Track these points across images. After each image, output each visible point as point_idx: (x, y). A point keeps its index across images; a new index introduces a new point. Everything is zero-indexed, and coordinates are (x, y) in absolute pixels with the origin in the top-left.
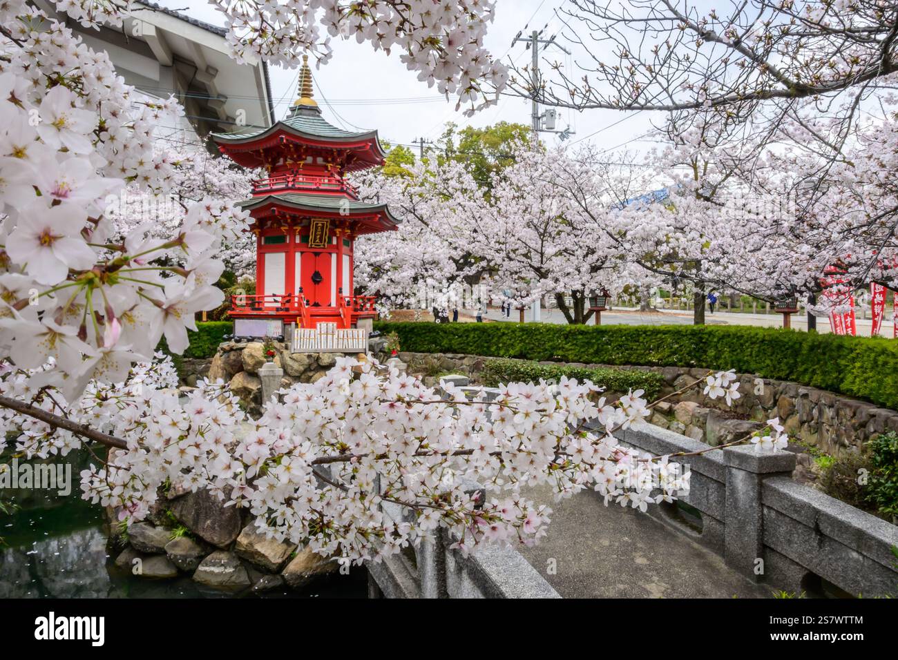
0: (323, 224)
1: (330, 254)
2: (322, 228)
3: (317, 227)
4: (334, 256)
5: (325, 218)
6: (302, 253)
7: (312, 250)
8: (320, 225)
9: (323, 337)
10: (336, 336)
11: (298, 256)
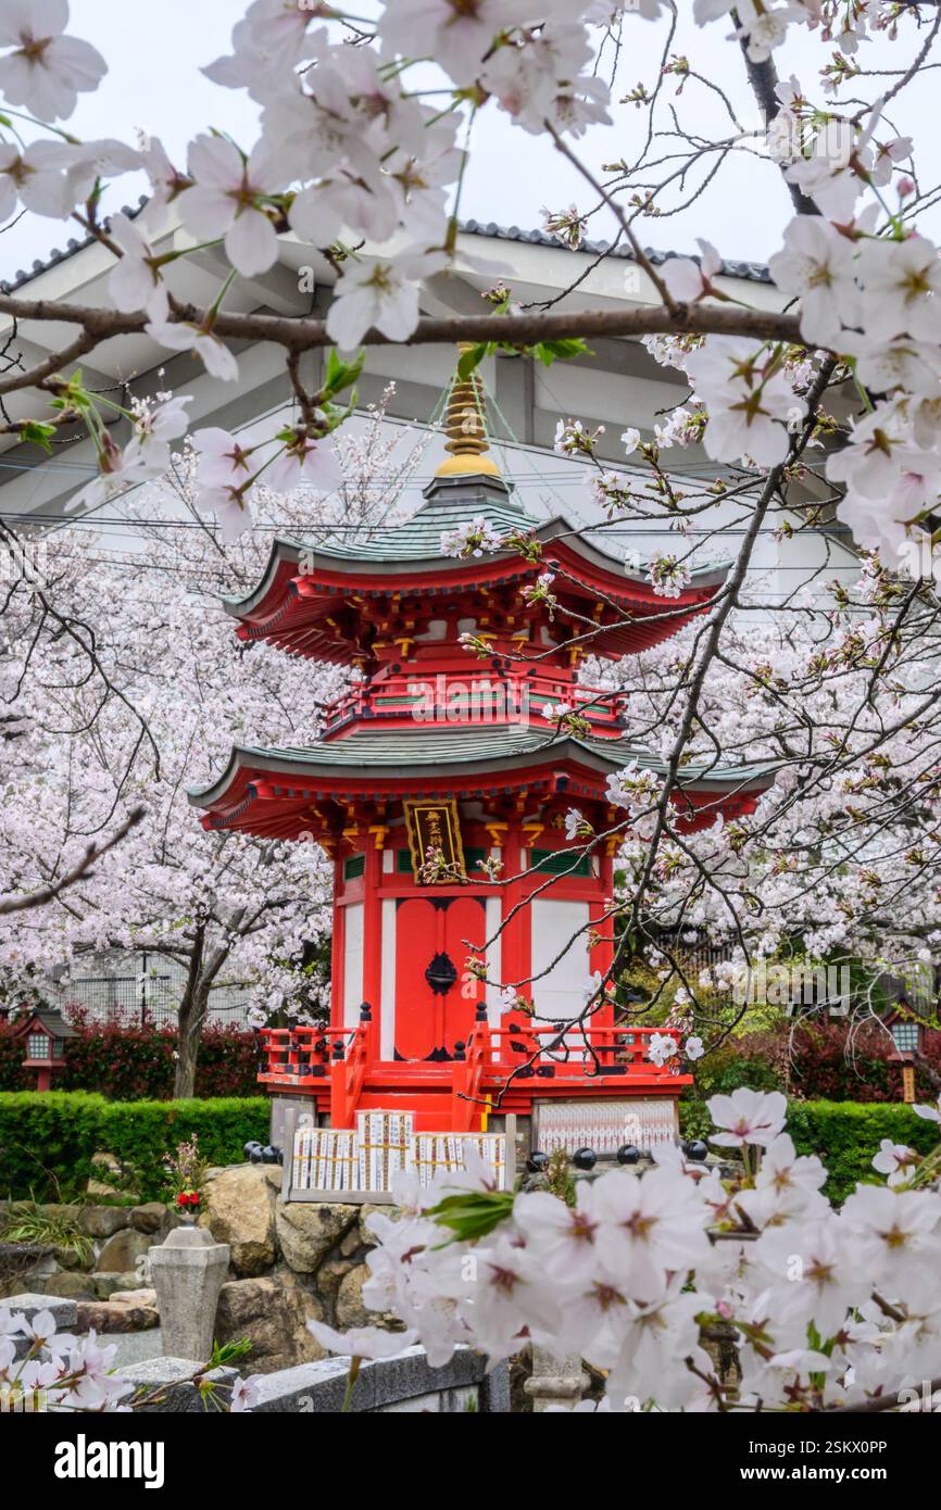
0: (441, 813)
1: (482, 900)
2: (442, 824)
3: (425, 825)
4: (494, 907)
5: (443, 796)
6: (400, 901)
7: (424, 892)
8: (433, 816)
9: (376, 1154)
10: (410, 1155)
11: (389, 909)
